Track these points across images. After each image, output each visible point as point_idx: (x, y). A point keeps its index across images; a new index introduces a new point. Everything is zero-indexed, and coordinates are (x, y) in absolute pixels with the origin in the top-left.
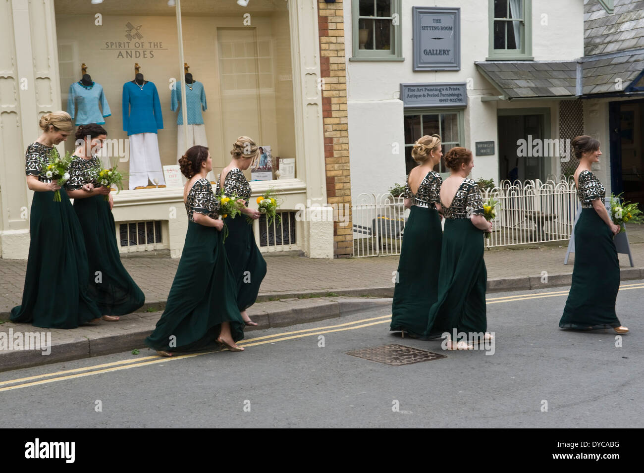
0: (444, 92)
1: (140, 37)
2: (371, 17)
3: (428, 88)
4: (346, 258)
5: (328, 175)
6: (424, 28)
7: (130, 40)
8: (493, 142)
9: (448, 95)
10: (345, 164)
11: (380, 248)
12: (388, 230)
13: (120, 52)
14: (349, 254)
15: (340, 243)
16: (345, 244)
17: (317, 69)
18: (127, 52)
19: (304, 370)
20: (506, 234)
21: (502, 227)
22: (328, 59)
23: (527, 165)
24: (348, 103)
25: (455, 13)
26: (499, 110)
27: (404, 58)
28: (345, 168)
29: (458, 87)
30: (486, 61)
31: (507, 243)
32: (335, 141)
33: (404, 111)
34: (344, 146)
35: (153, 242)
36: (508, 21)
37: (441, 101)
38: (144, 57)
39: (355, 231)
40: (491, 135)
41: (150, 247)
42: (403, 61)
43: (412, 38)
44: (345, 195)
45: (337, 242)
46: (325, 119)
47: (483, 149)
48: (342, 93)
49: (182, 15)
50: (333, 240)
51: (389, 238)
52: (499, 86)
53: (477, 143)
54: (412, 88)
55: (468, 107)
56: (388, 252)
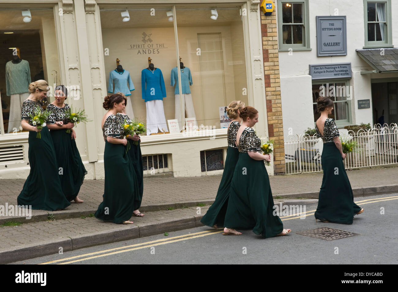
0: (337, 69)
1: (150, 40)
2: (290, 24)
3: (327, 67)
4: (281, 175)
5: (269, 123)
6: (324, 29)
7: (145, 43)
8: (369, 100)
9: (340, 71)
10: (279, 116)
11: (302, 169)
12: (307, 157)
13: (139, 51)
14: (283, 173)
15: (277, 166)
16: (280, 166)
17: (261, 57)
18: (143, 51)
19: (273, 243)
20: (379, 158)
21: (376, 154)
22: (267, 50)
23: (390, 114)
24: (281, 77)
25: (343, 19)
26: (372, 80)
27: (311, 49)
28: (280, 118)
29: (345, 66)
30: (363, 49)
31: (382, 164)
32: (273, 102)
33: (312, 82)
34: (278, 105)
35: (163, 168)
36: (376, 23)
37: (335, 75)
38: (153, 53)
39: (287, 158)
40: (367, 95)
41: (161, 170)
42: (311, 51)
43: (316, 36)
44: (279, 135)
45: (276, 165)
46: (266, 88)
47: (362, 105)
48: (276, 72)
49: (177, 27)
50: (273, 164)
51: (305, 162)
52: (372, 64)
53: (358, 101)
54: (317, 67)
55: (352, 78)
56: (307, 171)
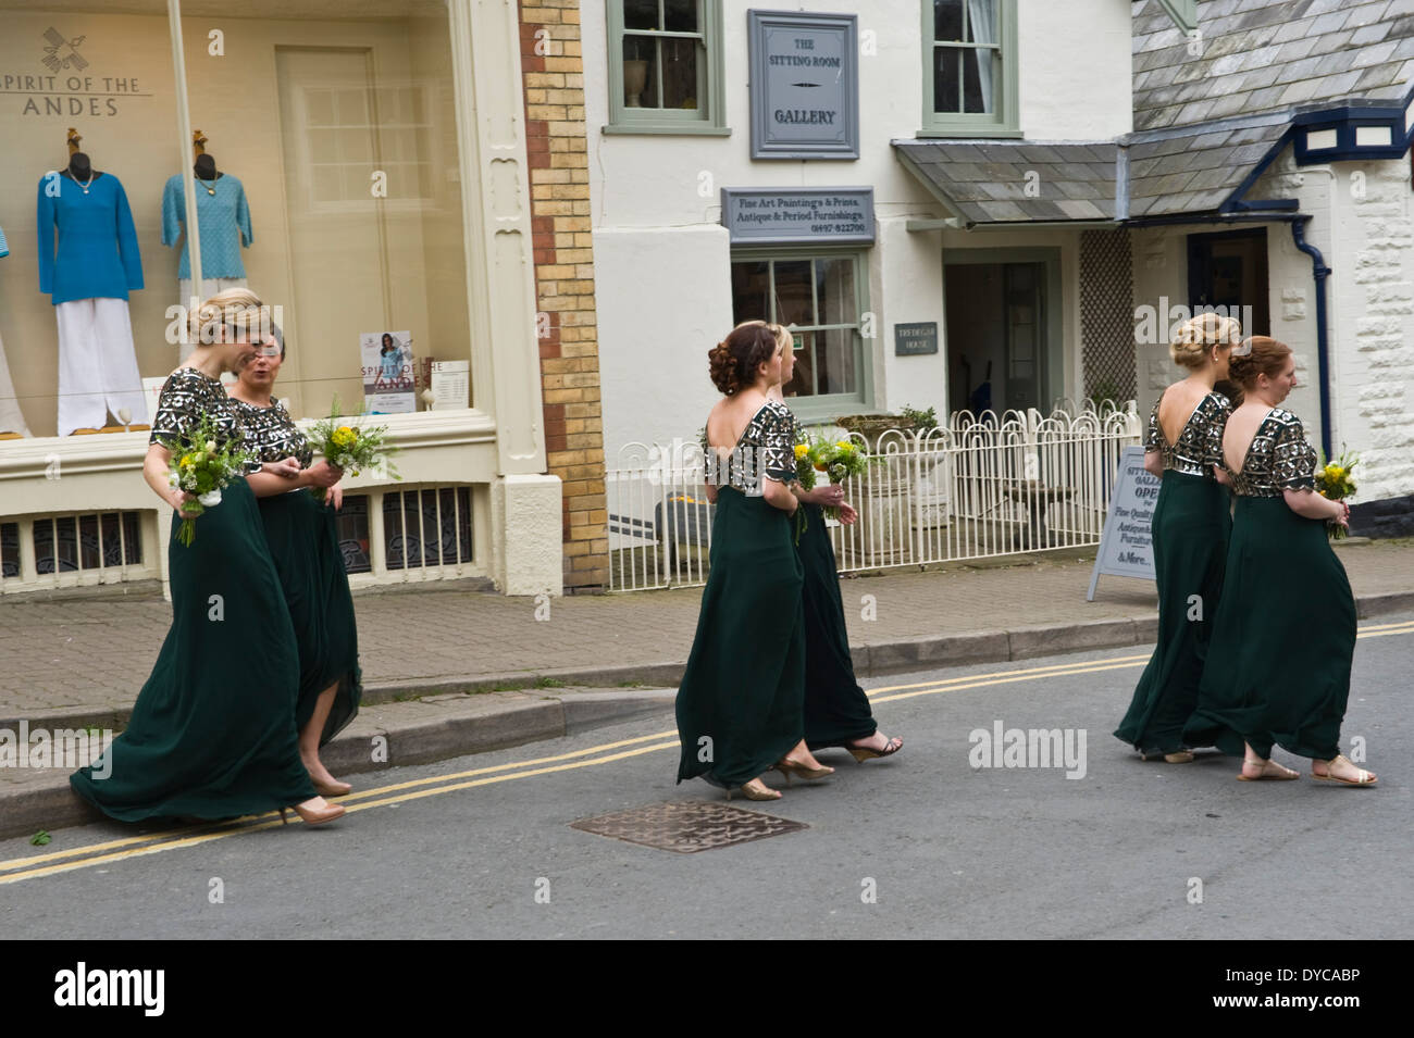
0: (823, 210)
1: (81, 64)
2: (652, 32)
3: (786, 199)
4: (593, 594)
5: (549, 401)
6: (775, 60)
7: (56, 72)
8: (934, 325)
9: (832, 216)
10: (590, 375)
11: (673, 570)
12: (692, 526)
13: (31, 101)
14: (600, 586)
15: (578, 559)
16: (589, 562)
17: (518, 148)
18: (48, 101)
19: (462, 871)
20: (961, 533)
22: (544, 125)
23: (1011, 376)
24: (593, 231)
25: (845, 26)
26: (946, 253)
27: (730, 130)
28: (589, 383)
29: (854, 198)
30: (918, 138)
31: (963, 554)
32: (564, 319)
33: (732, 252)
34: (585, 333)
35: (120, 564)
36: (965, 49)
37: (816, 229)
38: (93, 114)
39: (615, 529)
40: (930, 308)
41: (112, 575)
42: (727, 136)
43: (747, 82)
44: (587, 447)
45: (572, 557)
46: (540, 268)
47: (910, 341)
48: (579, 208)
49: (182, 15)
50: (561, 553)
51: (693, 544)
52: (945, 195)
53: (898, 327)
54: (749, 199)
55: (877, 243)
56: (692, 579)
